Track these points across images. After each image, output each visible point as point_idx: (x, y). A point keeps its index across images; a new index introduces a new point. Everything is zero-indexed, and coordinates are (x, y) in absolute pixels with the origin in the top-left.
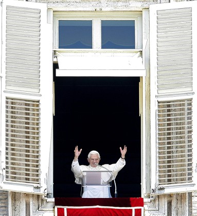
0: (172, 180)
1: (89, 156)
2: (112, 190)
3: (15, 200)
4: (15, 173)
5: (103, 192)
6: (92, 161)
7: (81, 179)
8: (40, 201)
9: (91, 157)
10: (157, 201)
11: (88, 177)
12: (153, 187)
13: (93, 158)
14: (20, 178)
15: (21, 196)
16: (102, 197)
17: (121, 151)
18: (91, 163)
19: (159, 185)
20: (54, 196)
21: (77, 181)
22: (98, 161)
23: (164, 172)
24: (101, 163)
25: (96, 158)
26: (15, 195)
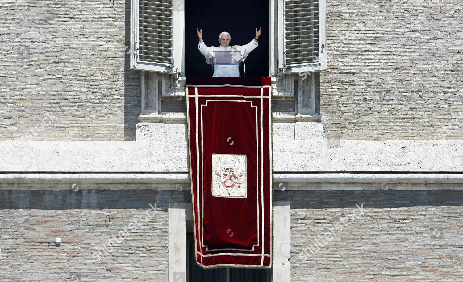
0: (299, 60)
1: (220, 36)
2: (241, 69)
3: (148, 79)
4: (148, 53)
5: (232, 71)
6: (223, 41)
7: (212, 60)
8: (172, 80)
9: (222, 37)
10: (284, 80)
11: (217, 57)
12: (280, 66)
13: (224, 38)
14: (152, 58)
15: (154, 75)
16: (232, 76)
17: (256, 32)
18: (222, 44)
19: (286, 64)
20: (185, 76)
21: (208, 62)
22: (229, 41)
23: (291, 52)
24: (232, 44)
25: (227, 38)
26: (148, 74)
